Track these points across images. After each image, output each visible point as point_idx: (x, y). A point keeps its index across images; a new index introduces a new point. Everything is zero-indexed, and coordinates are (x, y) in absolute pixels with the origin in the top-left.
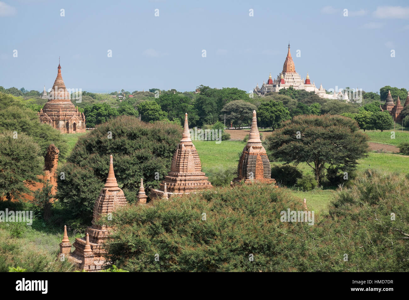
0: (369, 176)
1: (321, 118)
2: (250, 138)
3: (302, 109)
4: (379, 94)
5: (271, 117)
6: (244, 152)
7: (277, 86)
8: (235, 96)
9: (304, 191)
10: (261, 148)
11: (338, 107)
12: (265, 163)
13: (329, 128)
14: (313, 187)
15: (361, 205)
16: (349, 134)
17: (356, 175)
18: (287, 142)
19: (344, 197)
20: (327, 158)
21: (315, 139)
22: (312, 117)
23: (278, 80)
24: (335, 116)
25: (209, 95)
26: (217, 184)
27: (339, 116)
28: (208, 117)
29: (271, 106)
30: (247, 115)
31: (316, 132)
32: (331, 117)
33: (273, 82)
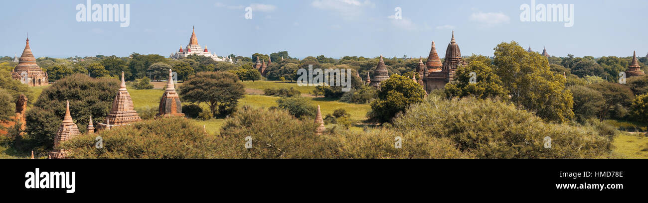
0: (246, 109)
1: (214, 73)
2: (167, 87)
3: (202, 68)
4: (252, 58)
6: (163, 97)
7: (186, 53)
8: (157, 60)
9: (204, 120)
10: (175, 93)
11: (226, 66)
12: (177, 103)
13: (220, 80)
14: (210, 118)
15: (240, 128)
16: (233, 83)
17: (237, 109)
18: (192, 89)
19: (230, 123)
20: (219, 99)
21: (211, 87)
22: (209, 73)
23: (186, 49)
24: (224, 72)
25: (139, 59)
26: (145, 118)
27: (226, 72)
28: (139, 74)
29: (182, 66)
30: (166, 72)
31: (211, 82)
32: (221, 73)
33: (183, 51)
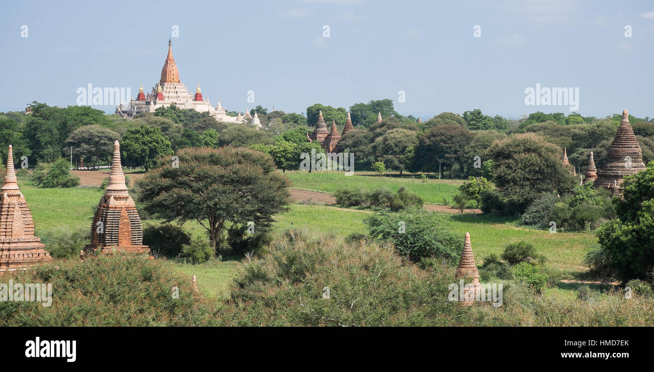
0: (291, 240)
1: (218, 152)
2: (110, 184)
3: (190, 139)
4: (306, 116)
5: (143, 151)
6: (100, 205)
7: (152, 103)
8: (88, 119)
9: (194, 264)
10: (127, 198)
11: (244, 135)
12: (133, 222)
13: (230, 167)
14: (207, 258)
15: (279, 284)
16: (261, 176)
17: (271, 239)
18: (167, 189)
19: (253, 272)
20: (228, 213)
21: (210, 185)
22: (205, 151)
23: (153, 94)
24: (240, 150)
25: (46, 118)
26: (59, 254)
27: (246, 150)
28: (46, 151)
29: (142, 134)
30: (106, 148)
31: (210, 173)
32: (234, 151)
33: (146, 98)
